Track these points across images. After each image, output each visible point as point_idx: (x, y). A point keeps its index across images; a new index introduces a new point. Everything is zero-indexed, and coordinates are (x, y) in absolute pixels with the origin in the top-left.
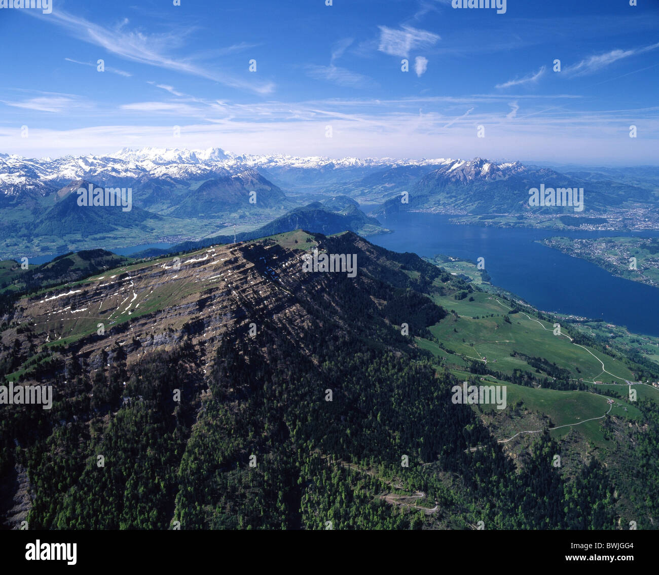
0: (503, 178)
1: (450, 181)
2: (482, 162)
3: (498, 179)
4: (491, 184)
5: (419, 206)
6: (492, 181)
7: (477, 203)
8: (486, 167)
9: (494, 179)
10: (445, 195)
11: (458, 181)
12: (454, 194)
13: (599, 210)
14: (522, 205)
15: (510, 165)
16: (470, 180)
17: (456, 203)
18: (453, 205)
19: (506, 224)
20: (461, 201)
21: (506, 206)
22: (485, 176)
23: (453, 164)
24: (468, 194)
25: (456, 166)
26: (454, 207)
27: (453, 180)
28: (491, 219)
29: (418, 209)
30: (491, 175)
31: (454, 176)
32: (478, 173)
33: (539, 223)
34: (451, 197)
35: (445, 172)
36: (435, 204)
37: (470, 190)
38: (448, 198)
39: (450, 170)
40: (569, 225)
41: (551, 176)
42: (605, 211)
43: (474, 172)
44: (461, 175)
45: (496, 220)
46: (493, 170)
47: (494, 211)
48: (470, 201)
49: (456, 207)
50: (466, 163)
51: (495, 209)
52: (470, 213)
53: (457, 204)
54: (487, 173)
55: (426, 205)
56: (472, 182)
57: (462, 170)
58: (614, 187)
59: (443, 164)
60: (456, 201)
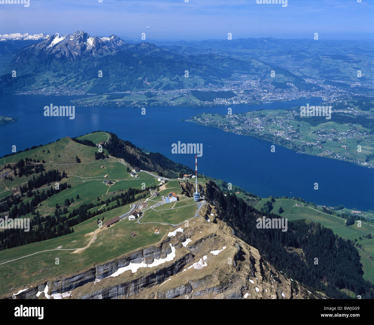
0: (110, 53)
1: (55, 57)
2: (86, 36)
3: (105, 54)
4: (100, 59)
5: (26, 87)
6: (100, 57)
7: (92, 81)
8: (90, 42)
9: (101, 54)
10: (52, 73)
11: (63, 57)
12: (61, 72)
13: (216, 83)
14: (142, 81)
15: (108, 39)
16: (76, 57)
17: (69, 81)
18: (65, 84)
19: (139, 103)
20: (74, 80)
21: (125, 84)
22: (91, 52)
23: (53, 38)
24: (79, 71)
25: (56, 41)
26: (67, 86)
27: (58, 56)
28: (121, 98)
29: (25, 90)
30: (98, 49)
31: (58, 52)
32: (84, 48)
33: (173, 100)
34: (60, 76)
35: (45, 48)
36: (44, 84)
37: (79, 67)
38: (57, 76)
39: (51, 46)
40: (204, 101)
41: (154, 50)
42: (223, 84)
43: (79, 48)
44: (66, 50)
45: (125, 98)
46: (99, 44)
47: (114, 89)
48: (84, 79)
49: (70, 86)
50: (68, 37)
51: (114, 87)
52: (87, 92)
53: (70, 84)
54: (93, 48)
55: (33, 86)
56: (79, 58)
57: (66, 45)
58: (217, 60)
59: (25, 39)
60: (67, 79)
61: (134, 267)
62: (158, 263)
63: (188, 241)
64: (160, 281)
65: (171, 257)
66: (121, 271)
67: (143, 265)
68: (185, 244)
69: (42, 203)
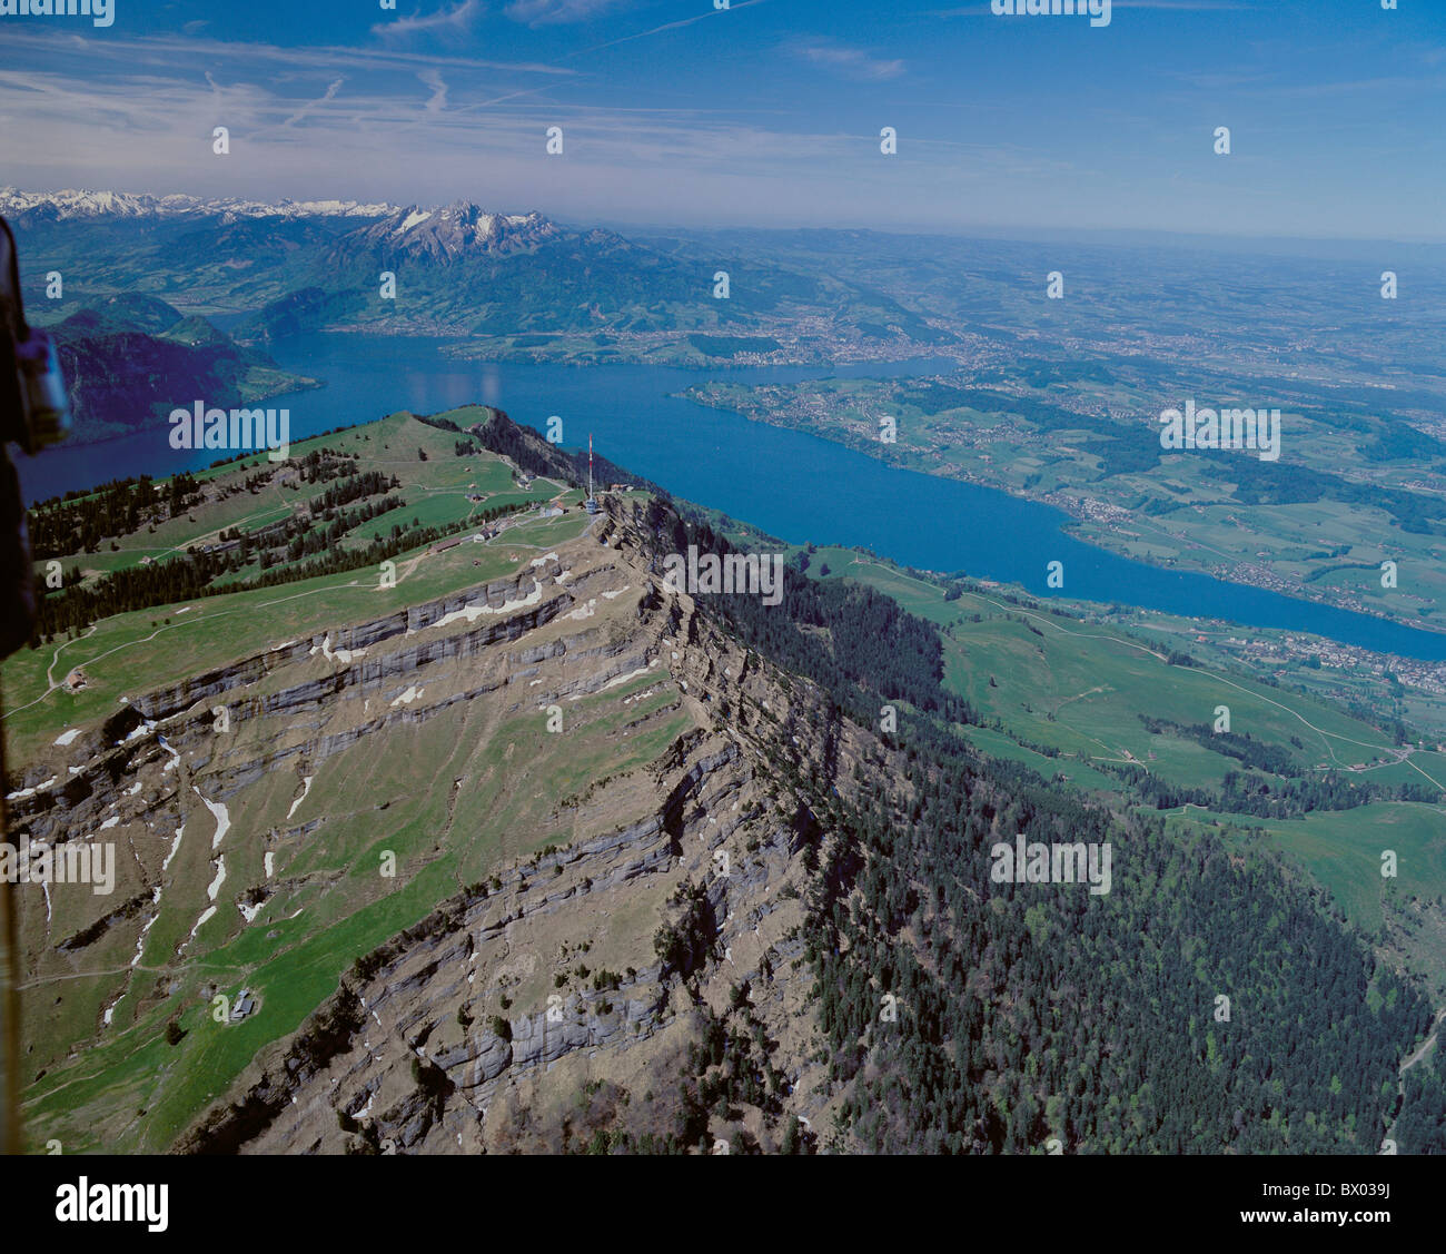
0: (524, 250)
1: (408, 256)
2: (475, 213)
3: (515, 252)
4: (503, 263)
5: (347, 317)
6: (504, 257)
7: (485, 308)
8: (485, 225)
9: (507, 252)
11: (426, 256)
12: (422, 287)
13: (742, 321)
14: (588, 311)
15: (524, 220)
16: (454, 255)
17: (437, 307)
18: (429, 313)
19: (579, 356)
20: (447, 303)
21: (553, 315)
22: (486, 246)
23: (405, 215)
24: (457, 286)
25: (412, 220)
26: (433, 317)
27: (416, 253)
28: (542, 345)
29: (345, 323)
30: (499, 241)
31: (415, 244)
32: (469, 238)
33: (649, 352)
34: (418, 295)
35: (390, 234)
36: (384, 311)
37: (459, 278)
38: (412, 295)
39: (401, 230)
40: (714, 356)
41: (618, 247)
42: (756, 323)
43: (461, 236)
44: (433, 241)
45: (552, 346)
46: (502, 232)
47: (530, 327)
48: (468, 303)
49: (438, 318)
50: (438, 213)
51: (530, 321)
52: (476, 330)
53: (439, 312)
54: (490, 238)
55: (361, 313)
56: (460, 258)
57: (434, 230)
58: (748, 272)
60: (433, 303)
61: (472, 613)
62: (512, 607)
63: (566, 575)
64: (514, 637)
65: (533, 600)
66: (449, 618)
67: (487, 610)
68: (560, 580)
69: (349, 533)
